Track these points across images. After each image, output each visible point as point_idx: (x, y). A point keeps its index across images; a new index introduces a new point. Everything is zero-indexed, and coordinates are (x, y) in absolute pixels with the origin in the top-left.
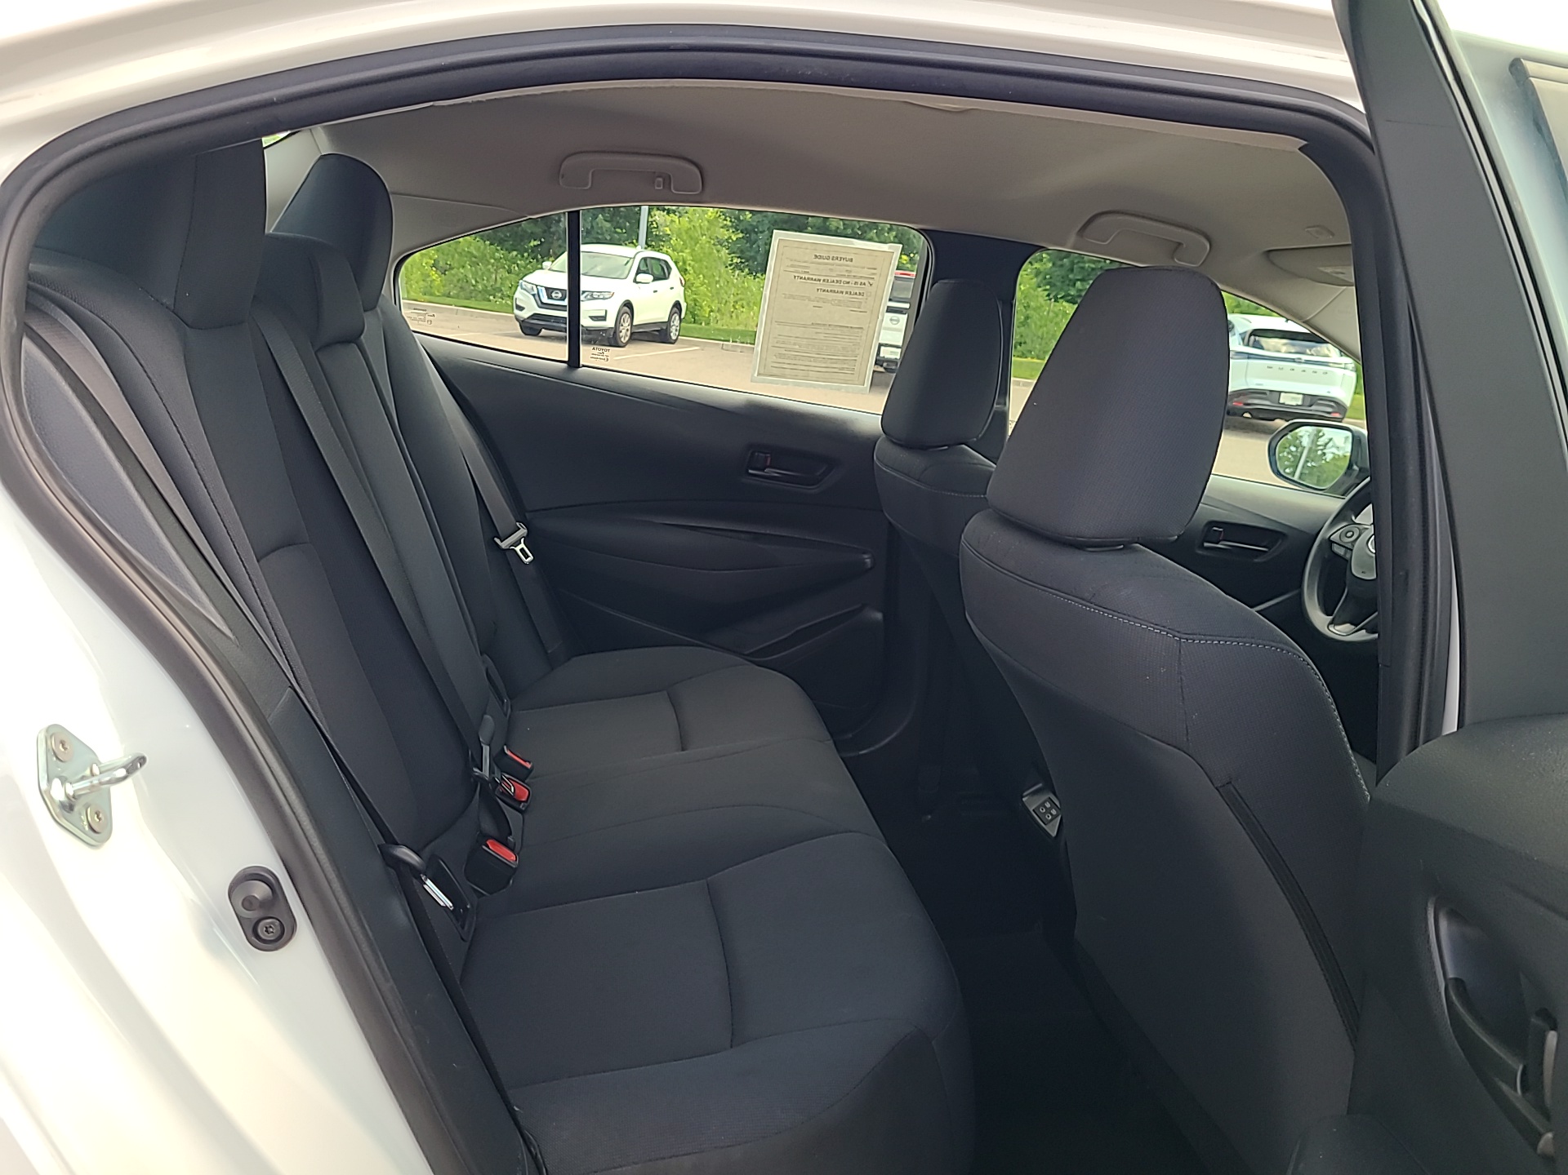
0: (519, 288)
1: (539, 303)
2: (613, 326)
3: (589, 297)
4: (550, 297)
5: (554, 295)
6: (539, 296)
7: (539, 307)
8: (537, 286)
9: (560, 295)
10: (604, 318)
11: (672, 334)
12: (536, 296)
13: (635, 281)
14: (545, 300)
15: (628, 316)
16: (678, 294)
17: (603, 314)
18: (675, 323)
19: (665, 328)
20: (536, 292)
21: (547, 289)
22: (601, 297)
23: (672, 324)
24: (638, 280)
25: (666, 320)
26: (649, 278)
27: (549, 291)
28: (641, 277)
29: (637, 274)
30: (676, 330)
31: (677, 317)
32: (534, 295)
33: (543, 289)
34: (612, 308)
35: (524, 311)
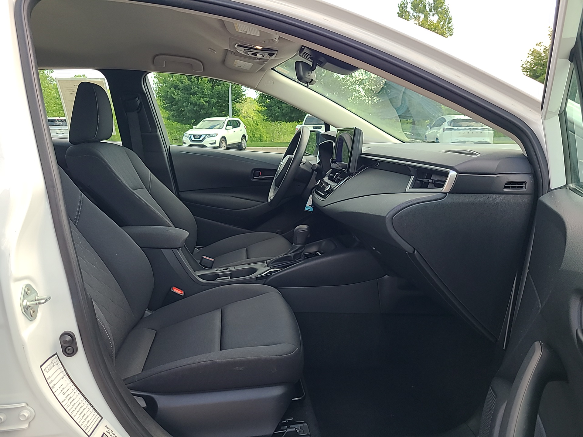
0: (184, 136)
1: (191, 141)
2: (219, 146)
3: (209, 136)
4: (195, 138)
5: (196, 137)
6: (191, 138)
7: (191, 142)
8: (190, 135)
9: (198, 137)
10: (215, 143)
11: (243, 147)
12: (190, 138)
13: (226, 129)
14: (193, 139)
15: (224, 141)
16: (244, 132)
17: (214, 142)
18: (244, 142)
19: (240, 145)
20: (190, 137)
21: (193, 135)
22: (213, 136)
23: (243, 143)
24: (227, 128)
25: (240, 142)
26: (231, 127)
27: (194, 136)
28: (228, 127)
29: (227, 126)
30: (245, 145)
31: (245, 140)
32: (189, 138)
33: (192, 135)
34: (218, 139)
35: (186, 144)
